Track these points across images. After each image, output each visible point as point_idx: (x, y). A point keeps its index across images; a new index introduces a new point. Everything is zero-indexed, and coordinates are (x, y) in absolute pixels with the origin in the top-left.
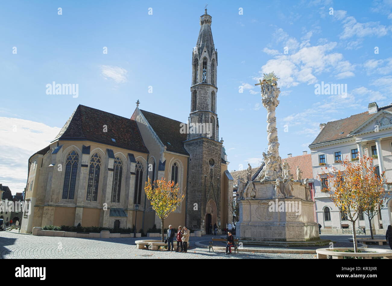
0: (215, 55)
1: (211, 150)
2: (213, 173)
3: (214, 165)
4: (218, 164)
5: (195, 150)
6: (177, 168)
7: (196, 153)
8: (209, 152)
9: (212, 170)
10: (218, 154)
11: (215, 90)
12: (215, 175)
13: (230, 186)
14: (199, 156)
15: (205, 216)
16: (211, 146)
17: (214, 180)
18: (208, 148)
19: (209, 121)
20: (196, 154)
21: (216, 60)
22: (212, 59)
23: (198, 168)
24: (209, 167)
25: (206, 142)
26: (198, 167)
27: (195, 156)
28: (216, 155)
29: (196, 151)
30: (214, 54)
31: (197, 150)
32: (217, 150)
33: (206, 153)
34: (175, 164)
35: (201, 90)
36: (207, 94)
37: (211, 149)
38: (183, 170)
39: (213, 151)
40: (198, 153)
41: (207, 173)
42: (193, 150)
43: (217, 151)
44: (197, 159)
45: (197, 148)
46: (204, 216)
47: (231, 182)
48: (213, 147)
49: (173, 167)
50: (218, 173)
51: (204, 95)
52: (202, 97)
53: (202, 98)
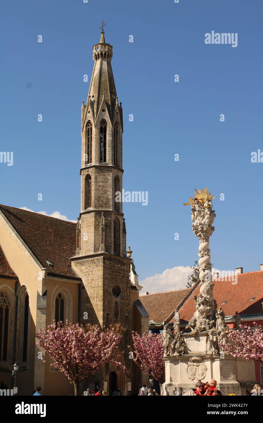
0: (119, 115)
1: (115, 272)
2: (119, 308)
3: (120, 296)
4: (125, 294)
5: (91, 273)
6: (62, 301)
7: (92, 278)
8: (112, 275)
9: (116, 303)
10: (126, 278)
11: (120, 173)
12: (121, 311)
13: (144, 326)
14: (97, 281)
15: (109, 376)
16: (115, 265)
17: (120, 319)
18: (110, 269)
19: (111, 226)
20: (93, 280)
21: (120, 124)
22: (114, 122)
23: (96, 302)
24: (113, 299)
25: (107, 261)
26: (95, 299)
27: (91, 283)
28: (122, 279)
29: (92, 275)
30: (117, 113)
31: (94, 271)
32: (124, 271)
33: (108, 277)
34: (60, 295)
35: (98, 175)
36: (107, 182)
37: (115, 270)
38: (72, 304)
39: (118, 274)
40: (95, 277)
41: (110, 308)
42: (88, 272)
43: (124, 274)
44: (94, 287)
45: (94, 270)
46: (107, 375)
47: (145, 320)
48: (119, 268)
49: (57, 300)
50: (126, 308)
51: (103, 184)
52: (100, 186)
53: (100, 188)
